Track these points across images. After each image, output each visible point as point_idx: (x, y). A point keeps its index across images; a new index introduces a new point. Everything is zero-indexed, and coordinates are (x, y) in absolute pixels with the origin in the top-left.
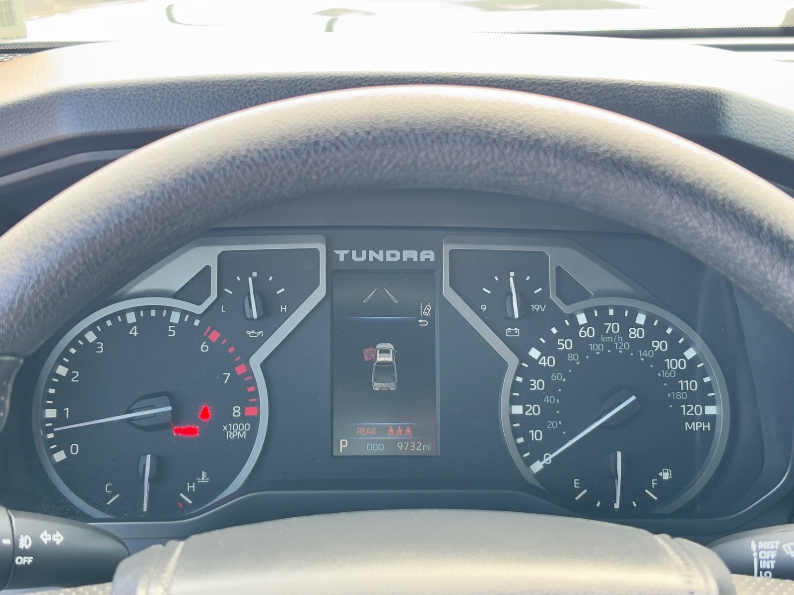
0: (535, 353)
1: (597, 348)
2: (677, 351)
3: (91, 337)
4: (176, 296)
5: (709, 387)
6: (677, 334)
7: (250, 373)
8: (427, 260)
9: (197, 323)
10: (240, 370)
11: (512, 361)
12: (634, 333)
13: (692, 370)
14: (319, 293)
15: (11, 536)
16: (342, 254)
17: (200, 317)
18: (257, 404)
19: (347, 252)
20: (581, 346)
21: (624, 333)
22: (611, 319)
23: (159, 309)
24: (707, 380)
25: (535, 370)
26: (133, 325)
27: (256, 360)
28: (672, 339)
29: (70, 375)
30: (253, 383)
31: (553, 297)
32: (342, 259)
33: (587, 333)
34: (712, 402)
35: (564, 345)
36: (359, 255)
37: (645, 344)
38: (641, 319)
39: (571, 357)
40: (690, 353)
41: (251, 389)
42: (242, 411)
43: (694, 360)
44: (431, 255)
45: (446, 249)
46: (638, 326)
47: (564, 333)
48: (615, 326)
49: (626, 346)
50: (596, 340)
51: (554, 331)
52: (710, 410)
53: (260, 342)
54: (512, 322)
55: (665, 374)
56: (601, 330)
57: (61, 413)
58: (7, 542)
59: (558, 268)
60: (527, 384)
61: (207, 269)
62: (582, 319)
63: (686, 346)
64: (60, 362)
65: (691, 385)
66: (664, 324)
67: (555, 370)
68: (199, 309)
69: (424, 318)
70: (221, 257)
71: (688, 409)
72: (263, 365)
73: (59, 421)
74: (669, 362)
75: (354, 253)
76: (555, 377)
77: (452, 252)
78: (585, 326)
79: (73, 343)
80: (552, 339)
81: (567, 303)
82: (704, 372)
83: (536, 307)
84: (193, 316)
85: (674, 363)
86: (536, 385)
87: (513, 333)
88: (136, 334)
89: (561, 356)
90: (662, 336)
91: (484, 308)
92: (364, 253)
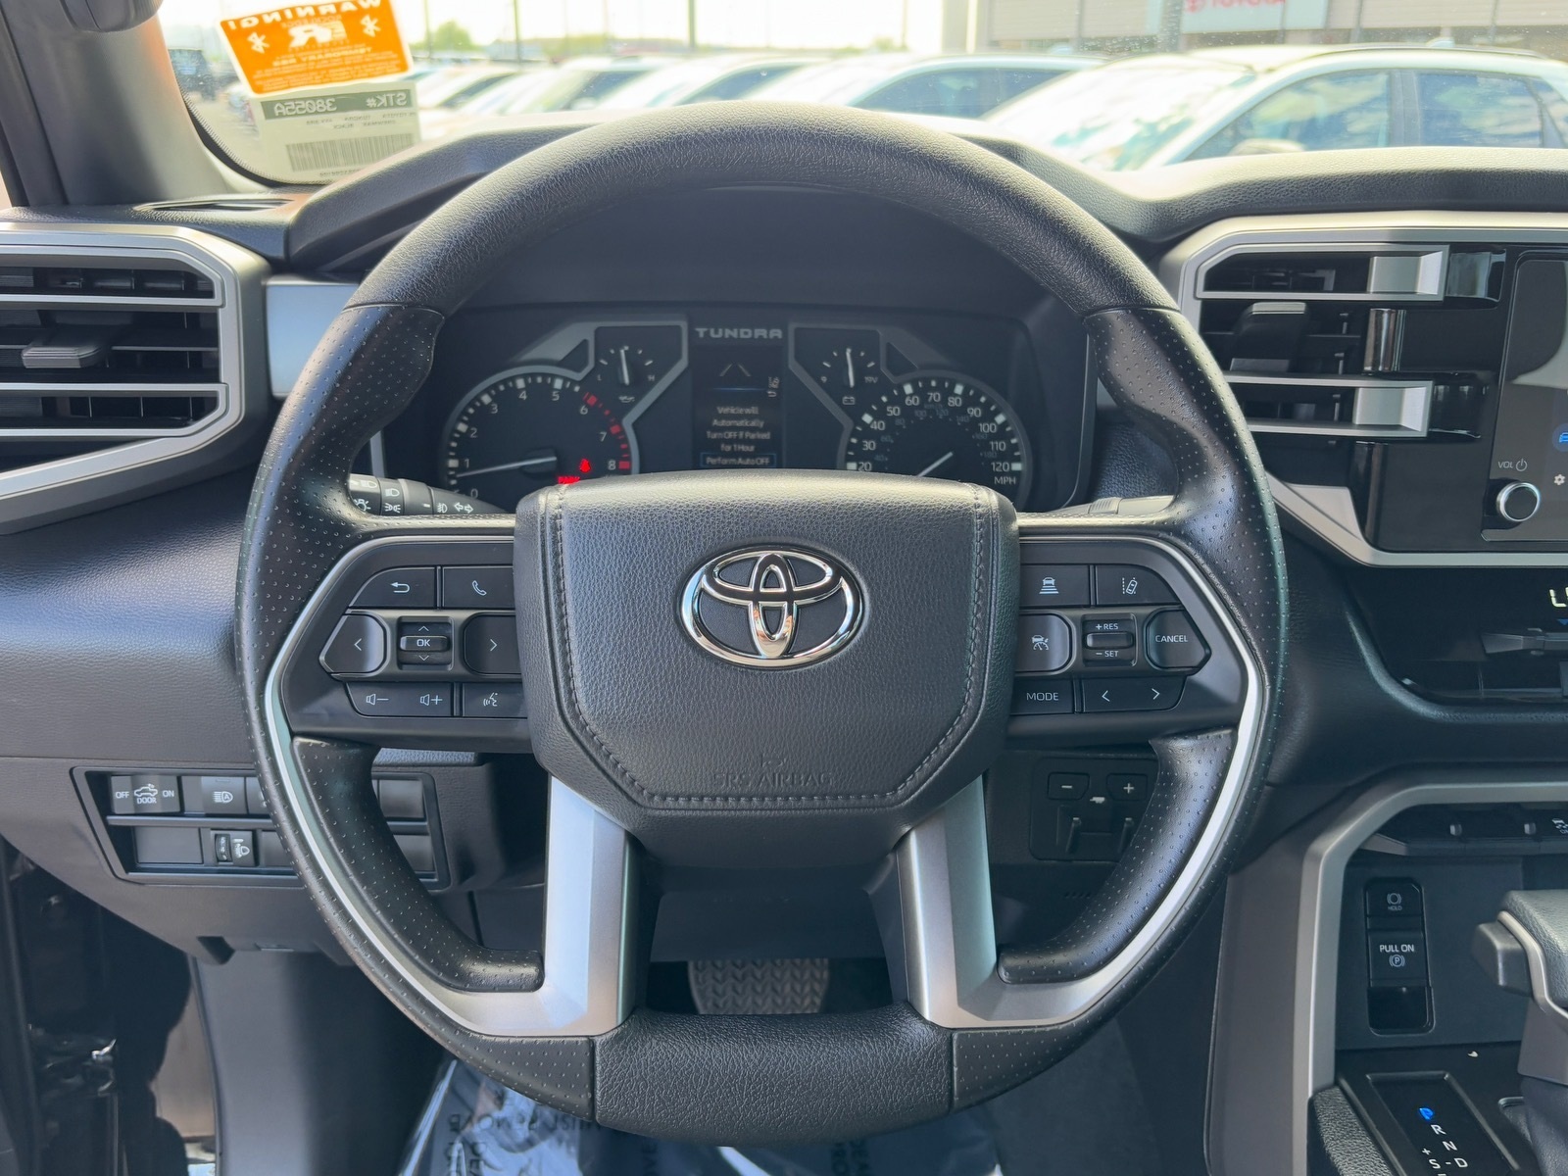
0: (867, 418)
1: (921, 414)
2: (989, 417)
3: (486, 399)
4: (560, 364)
5: (1016, 447)
6: (988, 404)
7: (623, 432)
8: (776, 337)
9: (577, 389)
10: (614, 430)
11: (847, 423)
12: (953, 402)
13: (1002, 433)
14: (682, 364)
15: (429, 500)
16: (701, 331)
17: (579, 383)
18: (629, 459)
19: (705, 330)
20: (907, 412)
21: (944, 401)
22: (934, 390)
23: (544, 375)
24: (1014, 441)
25: (868, 433)
26: (522, 389)
27: (628, 422)
28: (986, 407)
29: (469, 431)
30: (625, 440)
31: (884, 370)
32: (701, 335)
33: (912, 402)
34: (1018, 459)
35: (893, 411)
36: (716, 332)
37: (962, 411)
38: (959, 389)
39: (898, 422)
40: (1000, 419)
41: (623, 446)
42: (617, 465)
43: (1005, 424)
44: (777, 333)
45: (792, 327)
46: (956, 395)
47: (893, 401)
48: (937, 396)
49: (946, 412)
50: (920, 407)
51: (884, 399)
52: (1017, 467)
53: (629, 407)
54: (848, 390)
55: (978, 436)
56: (924, 398)
57: (462, 463)
58: (426, 505)
59: (889, 346)
60: (860, 444)
61: (584, 343)
62: (908, 389)
63: (997, 413)
64: (460, 420)
65: (1000, 446)
66: (978, 395)
67: (884, 433)
68: (578, 376)
69: (773, 389)
70: (598, 332)
71: (997, 466)
72: (635, 425)
73: (461, 468)
74: (982, 426)
75: (712, 331)
76: (884, 439)
77: (797, 330)
78: (911, 395)
79: (471, 404)
80: (883, 406)
81: (896, 374)
82: (1012, 435)
83: (869, 379)
84: (574, 382)
85: (986, 428)
86: (869, 445)
87: (849, 401)
88: (525, 397)
89: (890, 421)
90: (975, 403)
91: (824, 379)
92: (720, 330)
